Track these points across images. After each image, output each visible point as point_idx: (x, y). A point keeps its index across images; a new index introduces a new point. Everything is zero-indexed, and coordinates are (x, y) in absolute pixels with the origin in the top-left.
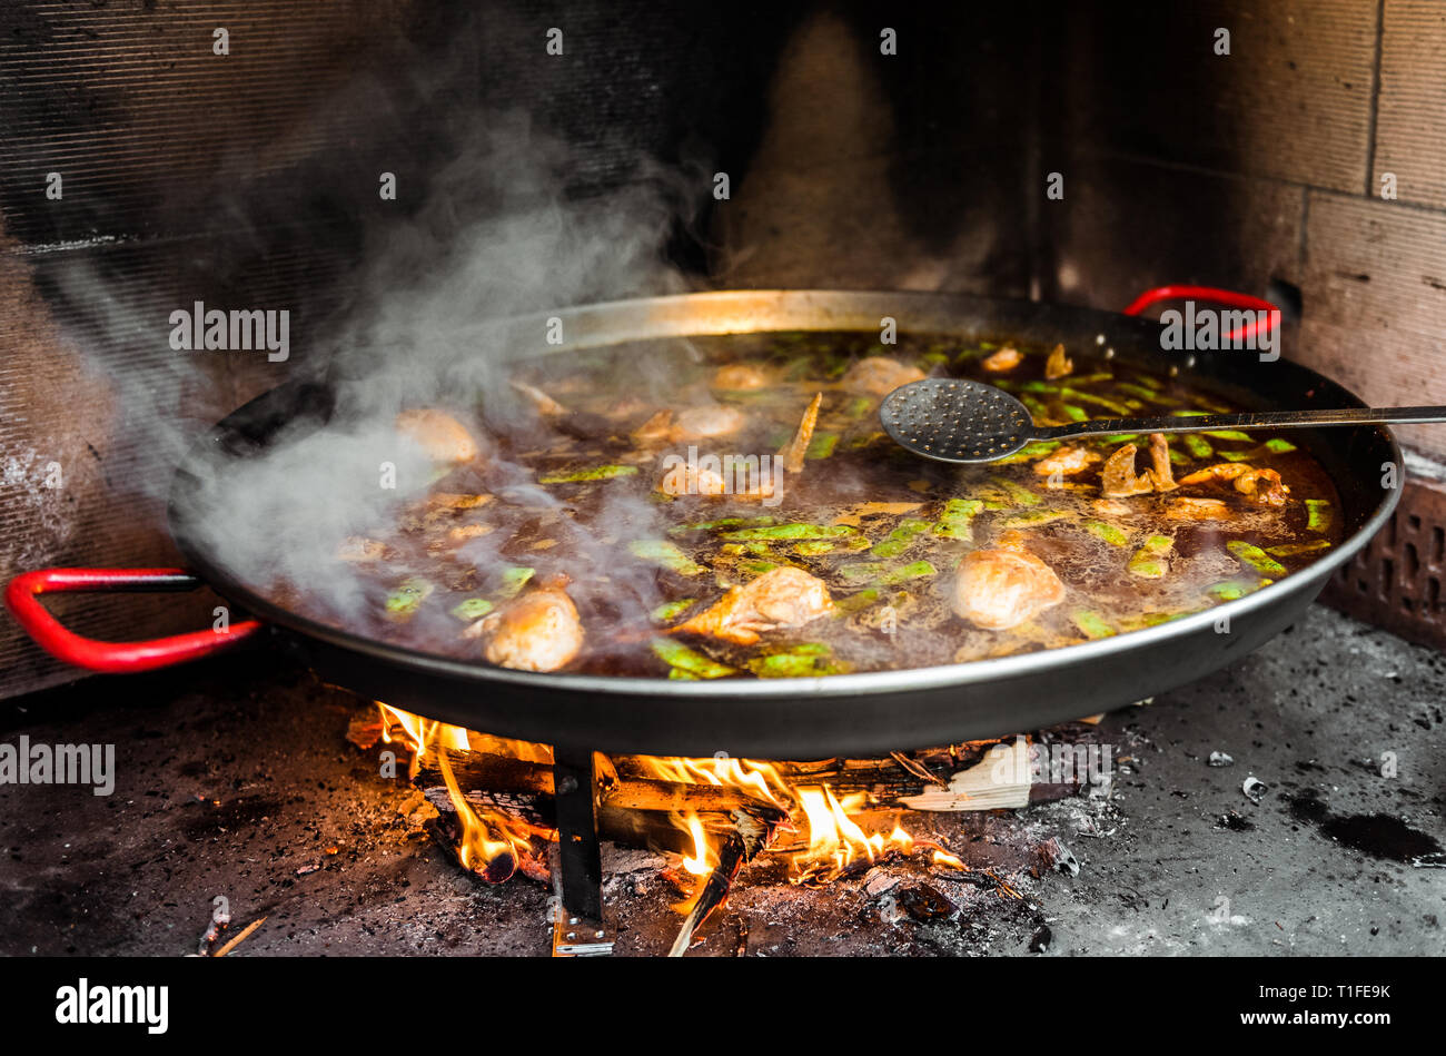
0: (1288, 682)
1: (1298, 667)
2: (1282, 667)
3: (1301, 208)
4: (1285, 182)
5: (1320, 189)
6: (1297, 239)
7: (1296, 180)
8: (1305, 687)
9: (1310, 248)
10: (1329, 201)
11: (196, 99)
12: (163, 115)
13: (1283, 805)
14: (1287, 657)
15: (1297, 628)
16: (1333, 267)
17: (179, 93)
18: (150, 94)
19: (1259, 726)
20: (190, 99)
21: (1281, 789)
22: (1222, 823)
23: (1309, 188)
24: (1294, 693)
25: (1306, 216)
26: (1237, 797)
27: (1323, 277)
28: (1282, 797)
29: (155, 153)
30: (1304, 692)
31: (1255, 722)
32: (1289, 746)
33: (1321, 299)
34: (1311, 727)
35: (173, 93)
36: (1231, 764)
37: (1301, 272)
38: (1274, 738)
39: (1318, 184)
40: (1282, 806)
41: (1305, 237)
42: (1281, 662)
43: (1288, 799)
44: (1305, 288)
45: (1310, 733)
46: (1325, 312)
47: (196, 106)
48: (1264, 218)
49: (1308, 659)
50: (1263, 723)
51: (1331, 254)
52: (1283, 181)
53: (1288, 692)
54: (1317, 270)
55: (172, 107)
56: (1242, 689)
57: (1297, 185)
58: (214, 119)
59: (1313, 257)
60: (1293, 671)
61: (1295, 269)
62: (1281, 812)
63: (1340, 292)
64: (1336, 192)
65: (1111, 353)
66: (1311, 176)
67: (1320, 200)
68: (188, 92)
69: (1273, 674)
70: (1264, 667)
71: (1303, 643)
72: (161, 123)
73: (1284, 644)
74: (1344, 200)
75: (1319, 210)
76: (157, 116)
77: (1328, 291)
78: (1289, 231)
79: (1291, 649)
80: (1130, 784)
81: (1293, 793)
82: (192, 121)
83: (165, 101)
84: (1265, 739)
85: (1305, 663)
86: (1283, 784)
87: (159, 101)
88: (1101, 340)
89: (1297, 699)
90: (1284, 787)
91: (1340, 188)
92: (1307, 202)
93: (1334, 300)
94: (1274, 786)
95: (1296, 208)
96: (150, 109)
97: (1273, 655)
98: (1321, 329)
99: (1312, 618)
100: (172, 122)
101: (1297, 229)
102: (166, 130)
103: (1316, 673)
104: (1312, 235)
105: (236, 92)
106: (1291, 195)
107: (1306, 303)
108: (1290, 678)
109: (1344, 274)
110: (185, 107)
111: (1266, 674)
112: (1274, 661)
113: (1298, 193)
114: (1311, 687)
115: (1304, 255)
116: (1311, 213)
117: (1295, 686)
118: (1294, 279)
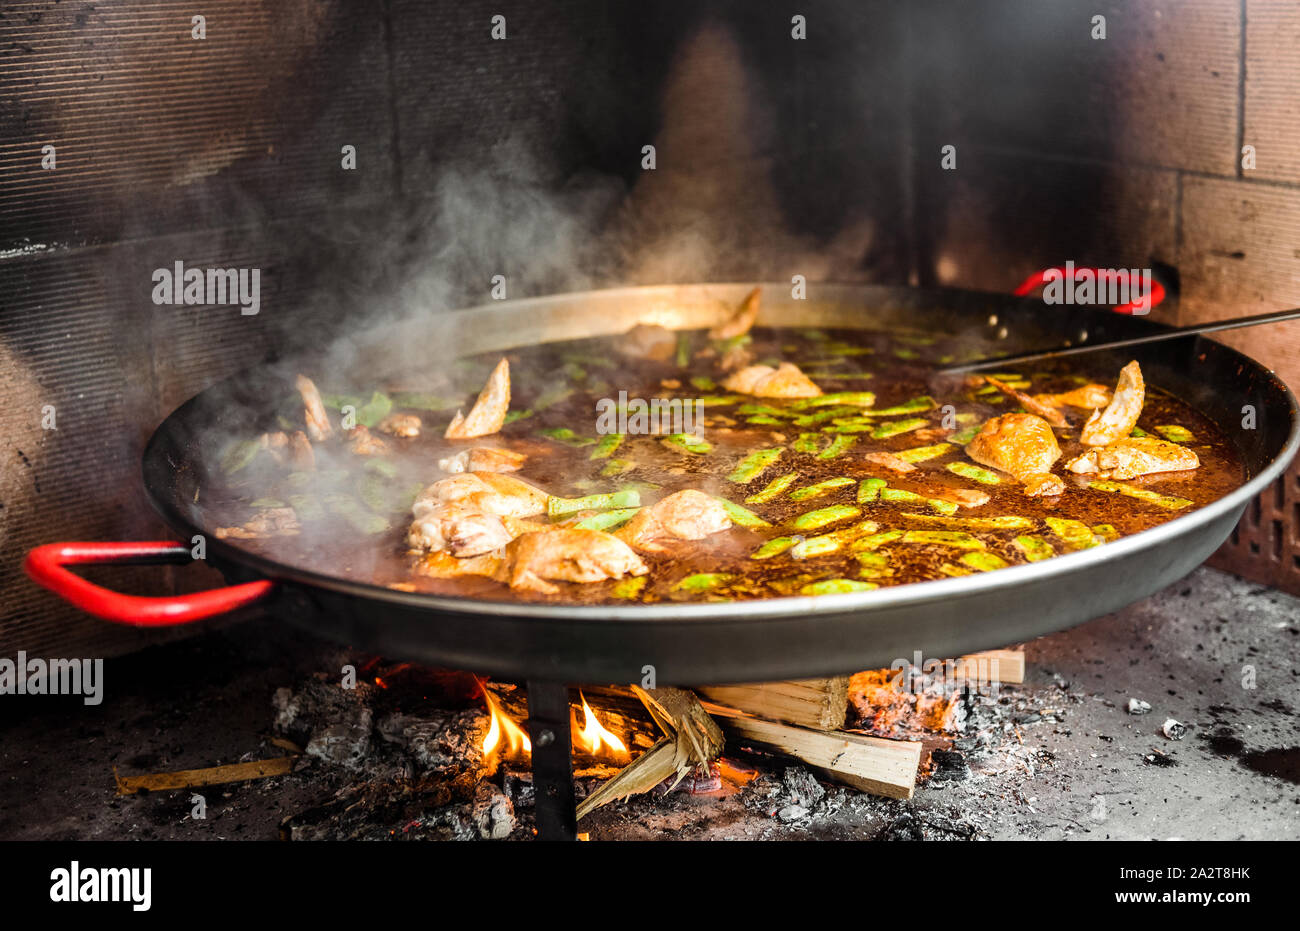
0: (1192, 638)
1: (1200, 625)
2: (1184, 625)
3: (1175, 191)
4: (1159, 168)
5: (1193, 173)
6: (1172, 221)
7: (1169, 165)
8: (1210, 642)
9: (1185, 229)
10: (1201, 184)
11: (124, 110)
12: (95, 126)
13: (1203, 743)
14: (1188, 616)
15: (1194, 591)
16: (1208, 245)
17: (108, 104)
18: (80, 106)
19: (1171, 677)
20: (118, 110)
21: (1199, 730)
22: (1147, 762)
23: (1182, 172)
24: (1200, 647)
25: (1180, 199)
26: (1159, 739)
27: (1200, 256)
28: (1200, 737)
29: (85, 162)
30: (1209, 648)
31: (1168, 674)
32: (1200, 693)
33: (1198, 278)
34: (1220, 675)
35: (102, 104)
36: (1150, 711)
37: (1178, 252)
38: (1186, 686)
39: (1191, 167)
40: (1202, 745)
41: (1180, 220)
42: (1183, 621)
43: (1207, 738)
44: (1182, 268)
45: (1219, 680)
46: (1202, 290)
47: (125, 117)
48: (1140, 203)
49: (1208, 618)
50: (1175, 675)
51: (1206, 234)
52: (1157, 167)
53: (1193, 647)
54: (1193, 249)
55: (100, 119)
56: (1151, 646)
57: (1169, 169)
58: (141, 129)
59: (1189, 237)
60: (1196, 628)
61: (1171, 250)
62: (1202, 749)
63: (1216, 270)
64: (1208, 175)
65: (1004, 333)
66: (1183, 161)
67: (1193, 183)
68: (116, 103)
69: (1177, 631)
70: (1169, 627)
71: (1202, 604)
72: (90, 134)
73: (1184, 605)
74: (1216, 182)
75: (1192, 194)
76: (89, 127)
77: (1205, 270)
78: (1165, 214)
79: (1190, 609)
80: (1056, 732)
81: (1210, 732)
82: (120, 131)
83: (96, 112)
84: (1177, 688)
85: (1207, 622)
86: (1200, 725)
87: (90, 112)
88: (994, 320)
89: (1204, 653)
90: (1201, 728)
91: (1213, 171)
92: (1181, 186)
93: (1210, 277)
94: (1192, 727)
95: (1170, 192)
96: (81, 120)
97: (1175, 615)
98: (1199, 307)
99: (1206, 582)
100: (101, 133)
101: (1172, 213)
102: (96, 140)
103: (1218, 629)
104: (1186, 216)
105: (161, 103)
106: (1165, 180)
107: (1184, 281)
108: (1196, 635)
109: (1219, 252)
110: (113, 118)
111: (1172, 631)
112: (1177, 620)
113: (1172, 177)
114: (1215, 642)
115: (1180, 238)
116: (1185, 195)
117: (1200, 641)
118: (1171, 261)
